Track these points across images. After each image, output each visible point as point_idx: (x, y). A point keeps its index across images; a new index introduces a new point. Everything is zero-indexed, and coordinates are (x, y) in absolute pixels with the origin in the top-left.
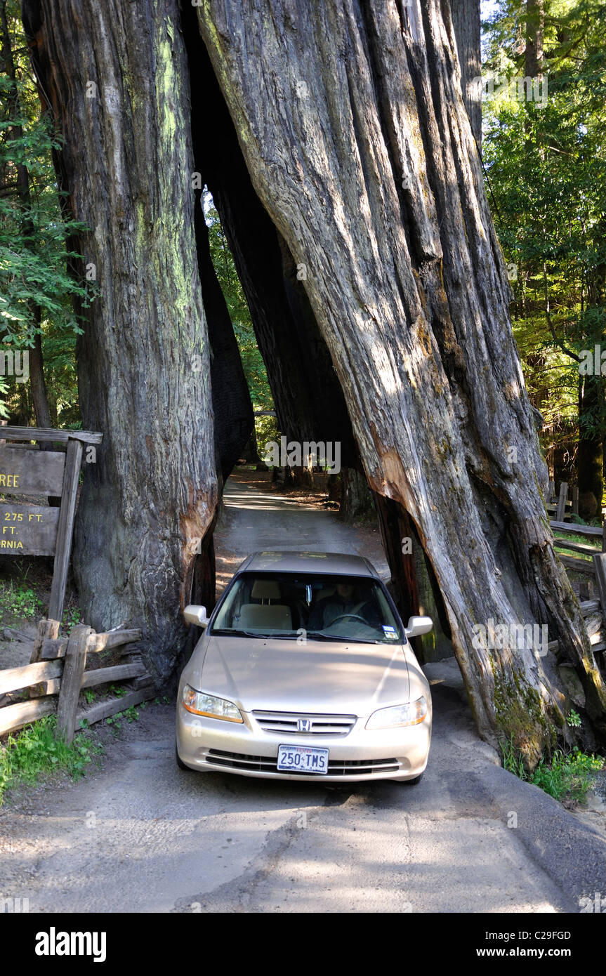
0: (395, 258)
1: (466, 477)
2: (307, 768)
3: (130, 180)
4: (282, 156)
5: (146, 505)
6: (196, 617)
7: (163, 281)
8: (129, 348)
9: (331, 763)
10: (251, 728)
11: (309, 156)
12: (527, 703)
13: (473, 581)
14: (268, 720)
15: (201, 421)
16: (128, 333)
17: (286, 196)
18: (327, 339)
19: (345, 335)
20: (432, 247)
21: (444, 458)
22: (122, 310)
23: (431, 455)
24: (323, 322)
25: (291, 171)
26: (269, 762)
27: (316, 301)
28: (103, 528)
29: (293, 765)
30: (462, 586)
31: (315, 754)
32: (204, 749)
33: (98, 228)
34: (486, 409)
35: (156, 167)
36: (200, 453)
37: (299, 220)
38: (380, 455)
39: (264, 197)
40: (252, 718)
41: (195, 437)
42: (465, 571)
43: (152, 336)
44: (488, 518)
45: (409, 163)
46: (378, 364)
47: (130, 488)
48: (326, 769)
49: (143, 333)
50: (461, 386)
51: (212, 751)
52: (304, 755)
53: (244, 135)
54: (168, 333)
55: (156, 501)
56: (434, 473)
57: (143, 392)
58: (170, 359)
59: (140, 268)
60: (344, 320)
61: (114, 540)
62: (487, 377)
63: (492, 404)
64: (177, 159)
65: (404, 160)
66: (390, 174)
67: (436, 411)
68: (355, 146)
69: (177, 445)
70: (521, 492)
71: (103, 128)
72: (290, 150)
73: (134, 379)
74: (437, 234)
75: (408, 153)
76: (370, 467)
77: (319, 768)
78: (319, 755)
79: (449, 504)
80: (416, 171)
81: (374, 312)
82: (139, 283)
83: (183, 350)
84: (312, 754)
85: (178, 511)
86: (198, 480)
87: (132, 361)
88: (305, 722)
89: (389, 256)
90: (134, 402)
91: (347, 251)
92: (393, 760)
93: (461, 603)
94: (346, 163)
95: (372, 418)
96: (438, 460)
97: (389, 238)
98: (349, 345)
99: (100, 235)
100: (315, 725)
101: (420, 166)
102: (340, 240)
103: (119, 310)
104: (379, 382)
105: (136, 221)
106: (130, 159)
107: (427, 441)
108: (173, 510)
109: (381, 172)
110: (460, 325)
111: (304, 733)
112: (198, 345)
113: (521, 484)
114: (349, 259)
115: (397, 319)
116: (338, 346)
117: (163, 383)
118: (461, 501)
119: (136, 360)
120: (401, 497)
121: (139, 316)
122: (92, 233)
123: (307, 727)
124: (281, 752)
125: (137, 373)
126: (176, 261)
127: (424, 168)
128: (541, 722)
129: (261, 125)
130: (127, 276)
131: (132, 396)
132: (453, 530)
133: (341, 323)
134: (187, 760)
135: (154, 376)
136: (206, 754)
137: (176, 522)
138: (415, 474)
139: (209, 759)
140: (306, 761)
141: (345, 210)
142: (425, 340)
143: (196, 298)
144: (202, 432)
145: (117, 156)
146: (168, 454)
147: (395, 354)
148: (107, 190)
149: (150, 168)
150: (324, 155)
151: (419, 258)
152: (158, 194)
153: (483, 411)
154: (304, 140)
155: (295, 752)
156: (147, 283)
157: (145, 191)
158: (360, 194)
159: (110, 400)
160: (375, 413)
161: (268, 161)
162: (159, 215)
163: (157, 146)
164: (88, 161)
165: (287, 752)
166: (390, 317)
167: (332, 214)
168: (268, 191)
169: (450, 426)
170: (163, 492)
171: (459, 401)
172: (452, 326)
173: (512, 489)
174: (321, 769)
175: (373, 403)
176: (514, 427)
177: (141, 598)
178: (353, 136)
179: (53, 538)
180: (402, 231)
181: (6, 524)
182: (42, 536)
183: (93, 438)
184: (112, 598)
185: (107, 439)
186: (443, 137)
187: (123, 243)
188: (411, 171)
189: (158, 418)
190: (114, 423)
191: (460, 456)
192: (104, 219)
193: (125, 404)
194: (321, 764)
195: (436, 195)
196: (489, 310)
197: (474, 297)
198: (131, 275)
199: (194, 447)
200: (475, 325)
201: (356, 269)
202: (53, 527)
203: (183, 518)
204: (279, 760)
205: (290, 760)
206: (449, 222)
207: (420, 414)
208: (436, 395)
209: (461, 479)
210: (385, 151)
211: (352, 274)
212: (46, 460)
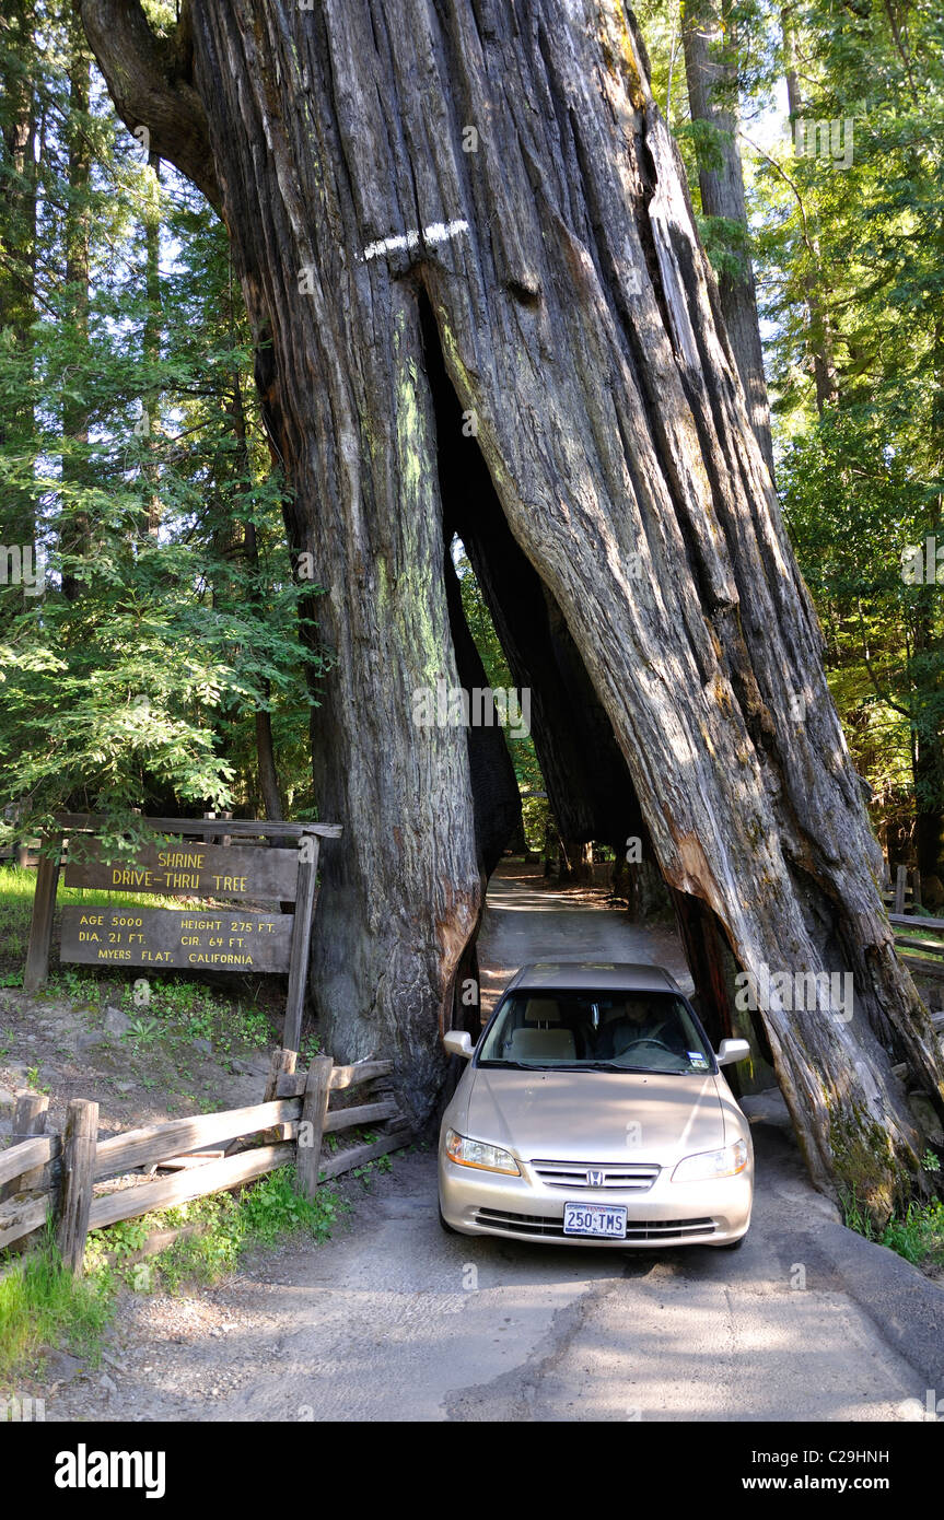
0: (682, 606)
1: (783, 865)
2: (601, 1231)
3: (370, 531)
4: (543, 495)
5: (395, 910)
6: (459, 1046)
7: (410, 644)
8: (372, 724)
9: (630, 1224)
10: (530, 1182)
11: (575, 494)
12: (872, 1143)
14: (551, 1172)
15: (459, 808)
16: (370, 707)
17: (550, 540)
18: (606, 705)
19: (628, 699)
20: (727, 591)
21: (754, 842)
22: (363, 679)
23: (738, 840)
24: (601, 685)
25: (554, 512)
26: (554, 1224)
27: (590, 660)
28: (345, 939)
29: (584, 1227)
31: (610, 1214)
32: (473, 1207)
33: (334, 588)
34: (803, 781)
35: (399, 517)
36: (458, 846)
37: (567, 567)
38: (676, 842)
39: (524, 543)
40: (531, 1170)
41: (452, 827)
43: (398, 709)
44: (812, 915)
45: (692, 496)
46: (668, 732)
47: (376, 890)
48: (624, 1231)
49: (388, 706)
50: (771, 755)
51: (483, 1210)
52: (596, 1215)
53: (498, 475)
55: (407, 904)
56: (743, 861)
57: (389, 776)
58: (420, 736)
59: (383, 631)
60: (626, 681)
61: (358, 953)
62: (801, 742)
63: (809, 775)
64: (423, 507)
65: (687, 494)
66: (671, 509)
67: (742, 785)
68: (628, 480)
69: (430, 837)
70: (852, 881)
71: (338, 481)
72: (552, 488)
73: (378, 760)
74: (731, 576)
75: (690, 485)
76: (664, 857)
77: (614, 1231)
78: (616, 1215)
79: (763, 899)
80: (701, 505)
81: (661, 670)
82: (382, 648)
84: (607, 1213)
85: (433, 916)
86: (456, 878)
87: (376, 740)
88: (596, 1175)
89: (675, 604)
90: (378, 788)
91: (625, 600)
92: (707, 1220)
93: (783, 1021)
94: (618, 500)
95: (664, 797)
96: (747, 845)
97: (674, 583)
98: (633, 710)
99: (336, 596)
100: (609, 1177)
101: (705, 497)
102: (617, 588)
103: (360, 680)
104: (672, 755)
105: (377, 577)
106: (369, 510)
107: (733, 824)
108: (428, 916)
109: (660, 507)
110: (765, 680)
111: (595, 1188)
113: (851, 871)
114: (628, 610)
115: (688, 676)
116: (619, 712)
117: (412, 764)
118: (779, 894)
119: (380, 738)
120: (704, 892)
121: (383, 687)
122: (328, 594)
123: (599, 1180)
124: (567, 1212)
125: (381, 753)
126: (424, 621)
127: (710, 499)
128: (890, 1166)
129: (517, 463)
130: (368, 640)
131: (376, 780)
132: (770, 931)
133: (622, 685)
134: (452, 1221)
135: (402, 756)
136: (476, 1213)
137: (431, 931)
138: (721, 864)
139: (479, 1220)
140: (599, 1222)
141: (620, 552)
142: (725, 701)
143: (448, 663)
144: (460, 821)
145: (355, 507)
146: (420, 848)
147: (689, 719)
148: (344, 545)
149: (392, 518)
150: (592, 492)
151: (710, 602)
152: (402, 546)
153: (799, 782)
154: (569, 477)
155: (585, 1212)
156: (390, 648)
157: (386, 543)
158: (637, 534)
159: (350, 786)
160: (668, 791)
161: (527, 503)
162: (404, 570)
163: (399, 493)
164: (323, 514)
165: (575, 1212)
166: (681, 675)
167: (606, 558)
168: (528, 536)
169: (760, 803)
170: (415, 894)
171: (768, 771)
172: (755, 683)
173: (840, 877)
174: (618, 1232)
175: (665, 779)
176: (839, 802)
177: (392, 1023)
178: (625, 469)
179: (287, 952)
180: (689, 574)
181: (233, 935)
182: (274, 949)
183: (331, 831)
184: (357, 1023)
185: (348, 833)
186: (729, 466)
187: (363, 603)
188: (696, 505)
189: (407, 806)
190: (356, 813)
191: (774, 839)
192: (341, 578)
193: (368, 790)
194: (618, 1226)
195: (726, 531)
196: (799, 662)
197: (779, 648)
198: (373, 639)
199: (451, 839)
200: (782, 679)
201: (637, 621)
202: (287, 938)
203: (440, 924)
204: (566, 1222)
205: (579, 1222)
206: (744, 562)
207: (722, 791)
208: (741, 765)
209: (778, 869)
210: (663, 484)
211: (633, 626)
212: (277, 860)
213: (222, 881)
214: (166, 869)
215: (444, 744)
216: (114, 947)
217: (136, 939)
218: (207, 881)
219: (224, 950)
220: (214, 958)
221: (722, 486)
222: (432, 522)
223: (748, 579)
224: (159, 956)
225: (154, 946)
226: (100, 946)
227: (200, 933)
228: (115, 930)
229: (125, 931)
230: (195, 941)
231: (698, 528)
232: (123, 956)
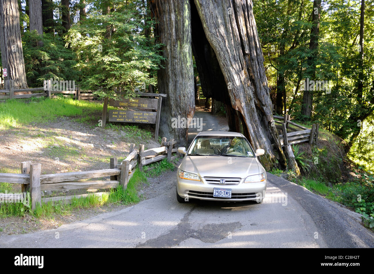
0: (239, 54)
1: (254, 105)
2: (224, 196)
3: (177, 35)
4: (214, 31)
5: (178, 111)
6: (182, 151)
7: (184, 59)
8: (175, 74)
9: (232, 194)
10: (204, 183)
11: (220, 31)
12: (267, 157)
13: (256, 129)
14: (210, 180)
15: (192, 92)
16: (175, 71)
17: (215, 40)
18: (223, 73)
19: (228, 73)
20: (247, 52)
21: (250, 101)
23: (247, 100)
24: (223, 69)
25: (216, 34)
26: (210, 194)
27: (221, 65)
28: (166, 117)
29: (219, 195)
30: (253, 130)
31: (227, 191)
32: (187, 190)
34: (259, 89)
35: (183, 33)
36: (192, 99)
37: (218, 46)
38: (236, 100)
39: (209, 40)
40: (204, 179)
41: (191, 96)
42: (254, 127)
43: (181, 72)
44: (259, 115)
45: (242, 32)
46: (235, 80)
47: (174, 107)
48: (231, 196)
49: (179, 71)
50: (253, 84)
51: (190, 191)
52: (223, 191)
53: (205, 26)
54: (185, 71)
55: (181, 111)
56: (247, 104)
57: (178, 85)
58: (185, 77)
59: (178, 56)
60: (228, 69)
61: (169, 120)
62: (259, 82)
63: (260, 88)
64: (188, 31)
65: (242, 31)
66: (238, 35)
67: (248, 90)
68: (230, 29)
69: (187, 97)
70: (266, 109)
71: (170, 23)
72: (216, 30)
73: (176, 82)
74: (249, 48)
75: (242, 30)
76: (233, 103)
77: (228, 196)
78: (228, 191)
79: (251, 112)
80: (244, 34)
81: (235, 67)
82: (178, 59)
83: (189, 75)
84: (226, 191)
85: (187, 113)
86: (191, 106)
87: (176, 77)
88: (223, 180)
89: (238, 54)
90: (176, 87)
91: (229, 53)
92: (254, 193)
93: (253, 134)
94: (228, 33)
95: (234, 92)
96: (248, 102)
97: (238, 50)
98: (229, 75)
99: (168, 47)
100: (226, 181)
101: (245, 32)
102: (227, 51)
103: (173, 65)
104: (236, 84)
105: (178, 45)
106: (177, 30)
107: (246, 97)
108: (185, 113)
109: (236, 34)
110: (253, 69)
111: (222, 184)
112: (192, 74)
113: (267, 107)
114: (229, 55)
115: (240, 69)
116: (226, 75)
117: (183, 83)
118: (253, 111)
119: (177, 77)
120: (240, 110)
121: (178, 67)
122: (166, 47)
123: (223, 182)
124: (214, 191)
125: (177, 81)
126: (187, 54)
127: (246, 33)
128: (270, 161)
129: (209, 24)
130: (175, 57)
131: (175, 86)
132: (252, 118)
133: (227, 70)
134: (181, 195)
135: (181, 81)
136: (188, 192)
137: (186, 116)
138: (243, 104)
139: (189, 194)
140: (224, 193)
141: (228, 43)
142: (246, 73)
143: (192, 63)
144: (192, 94)
145: (174, 30)
146: (184, 100)
147: (239, 77)
148: (171, 37)
149: (182, 33)
150: (223, 31)
151: (245, 54)
152: (184, 39)
153: (258, 90)
154: (219, 27)
155: (219, 191)
156: (180, 59)
157: (180, 38)
158: (232, 40)
159: (169, 86)
160: (235, 91)
161: (211, 32)
162: (184, 44)
163: (184, 28)
164: (166, 30)
165: (217, 191)
166: (238, 68)
167: (225, 45)
168: (210, 39)
169: (251, 93)
170: (183, 109)
171: (253, 87)
172: (251, 70)
173: (265, 108)
174: (229, 196)
175: (234, 89)
176: (265, 93)
177: (177, 134)
178: (230, 26)
179: (155, 120)
180: (241, 48)
181: (145, 116)
182: (153, 119)
183: (165, 96)
184: (169, 134)
185: (168, 96)
186: (250, 25)
187: (174, 50)
188: (243, 34)
189: (182, 91)
190: (170, 92)
191: (253, 100)
192: (170, 44)
193: (173, 88)
194: (229, 194)
195: (248, 39)
196: (260, 65)
197: (257, 63)
198: (176, 57)
199: (191, 98)
200: (257, 69)
201: (231, 57)
202: (155, 117)
203: (188, 114)
204: (214, 194)
205: (218, 193)
206: (251, 45)
207: (244, 91)
208: (248, 86)
209: (253, 106)
210: (237, 29)
211: (230, 58)
212: (154, 101)
213: (142, 105)
214: (131, 103)
215: (190, 79)
216: (120, 118)
217: (125, 117)
218: (139, 105)
219: (143, 119)
220: (141, 121)
221: (248, 29)
222: (190, 34)
223: (252, 49)
224: (129, 120)
225: (128, 118)
226: (117, 118)
227: (138, 116)
228: (120, 115)
229: (122, 115)
230: (137, 117)
231: (243, 39)
232: (122, 120)
